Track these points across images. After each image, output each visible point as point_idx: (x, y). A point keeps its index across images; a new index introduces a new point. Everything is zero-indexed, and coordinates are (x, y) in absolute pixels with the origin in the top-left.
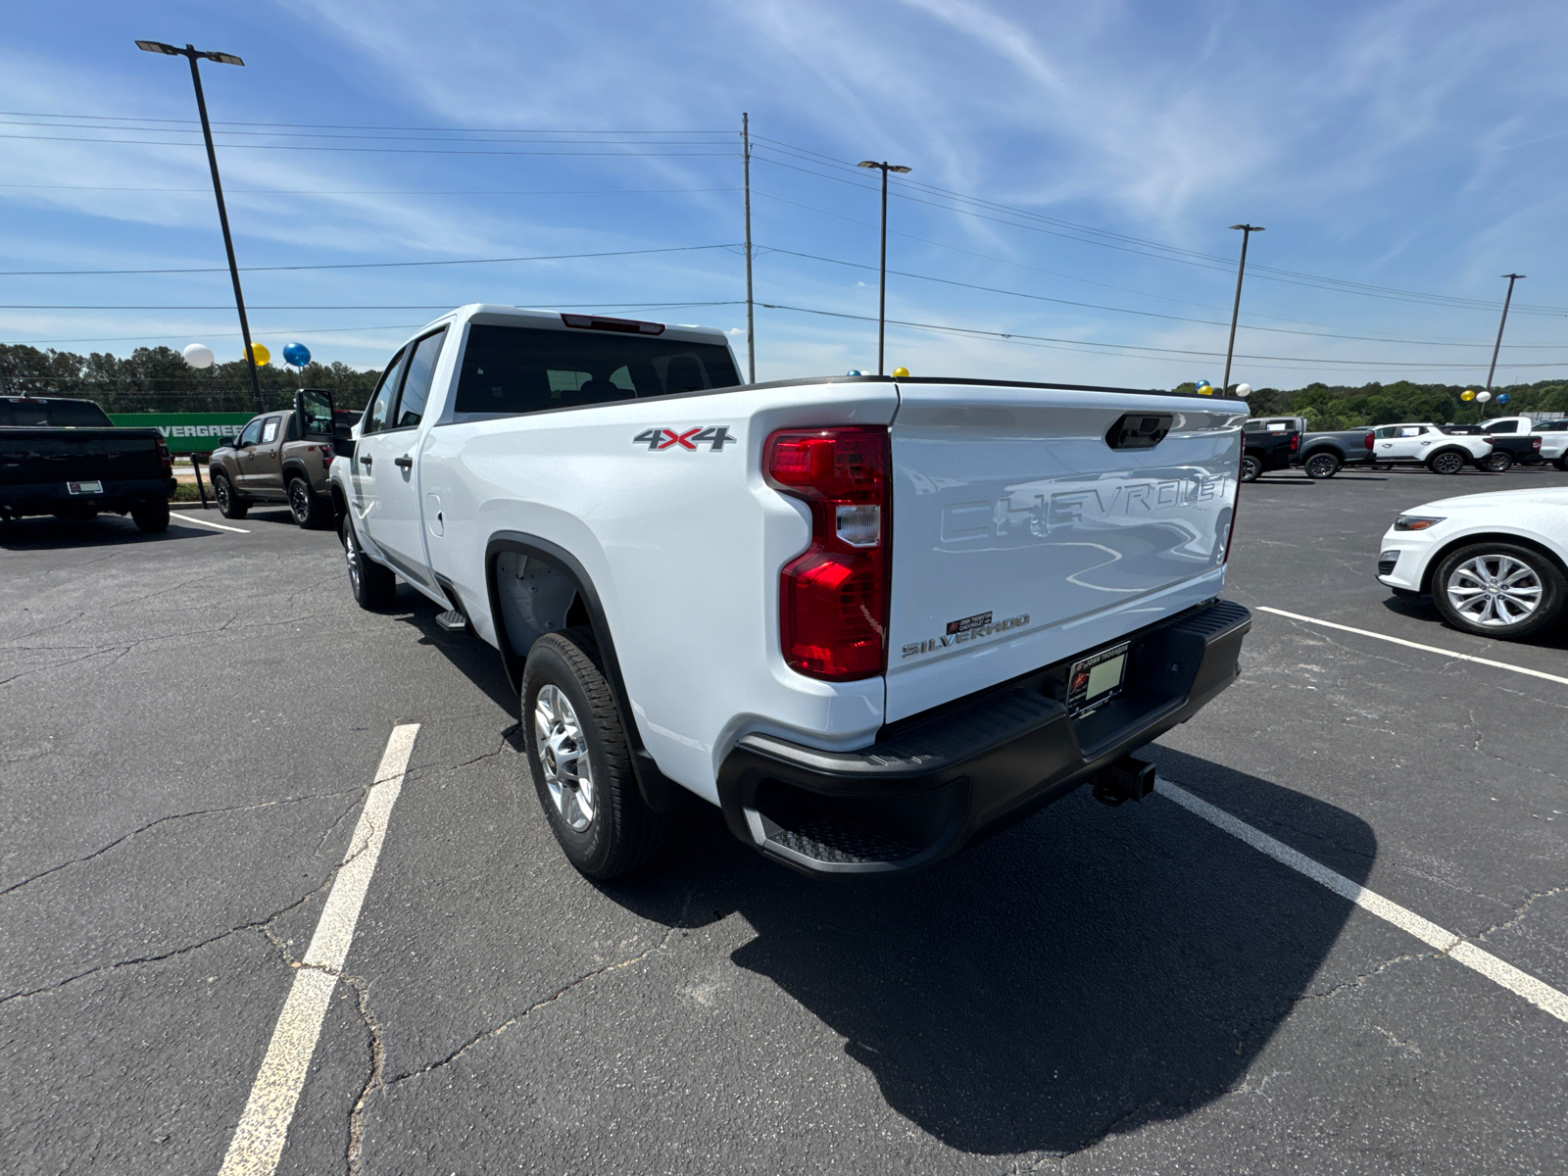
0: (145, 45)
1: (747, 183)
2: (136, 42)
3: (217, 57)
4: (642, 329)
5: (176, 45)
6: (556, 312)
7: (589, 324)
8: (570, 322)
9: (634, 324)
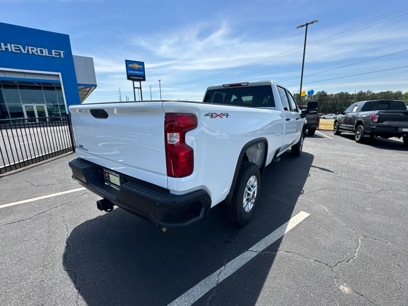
2: (297, 28)
4: (242, 85)
7: (229, 86)
8: (225, 86)
9: (240, 84)
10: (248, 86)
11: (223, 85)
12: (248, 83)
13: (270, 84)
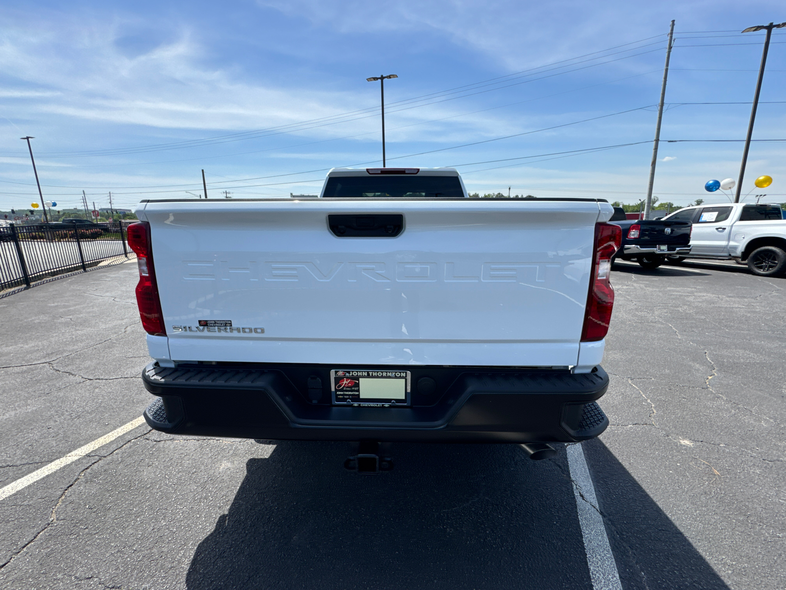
0: (369, 79)
1: (667, 65)
3: (389, 77)
4: (406, 172)
5: (378, 77)
6: (363, 168)
7: (380, 172)
8: (370, 172)
9: (403, 170)
10: (418, 175)
11: (367, 170)
12: (419, 169)
13: (456, 176)
